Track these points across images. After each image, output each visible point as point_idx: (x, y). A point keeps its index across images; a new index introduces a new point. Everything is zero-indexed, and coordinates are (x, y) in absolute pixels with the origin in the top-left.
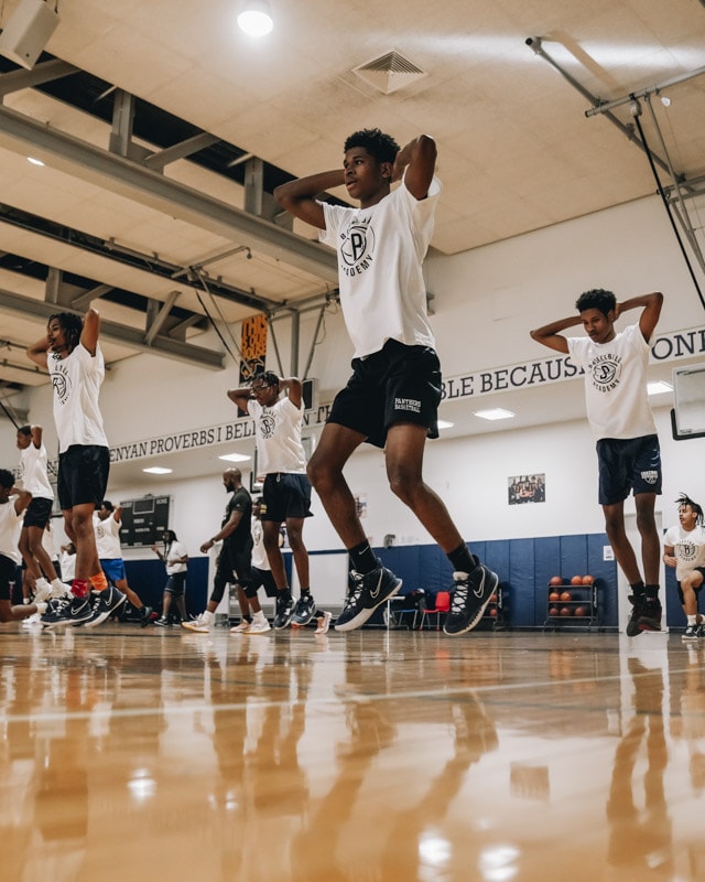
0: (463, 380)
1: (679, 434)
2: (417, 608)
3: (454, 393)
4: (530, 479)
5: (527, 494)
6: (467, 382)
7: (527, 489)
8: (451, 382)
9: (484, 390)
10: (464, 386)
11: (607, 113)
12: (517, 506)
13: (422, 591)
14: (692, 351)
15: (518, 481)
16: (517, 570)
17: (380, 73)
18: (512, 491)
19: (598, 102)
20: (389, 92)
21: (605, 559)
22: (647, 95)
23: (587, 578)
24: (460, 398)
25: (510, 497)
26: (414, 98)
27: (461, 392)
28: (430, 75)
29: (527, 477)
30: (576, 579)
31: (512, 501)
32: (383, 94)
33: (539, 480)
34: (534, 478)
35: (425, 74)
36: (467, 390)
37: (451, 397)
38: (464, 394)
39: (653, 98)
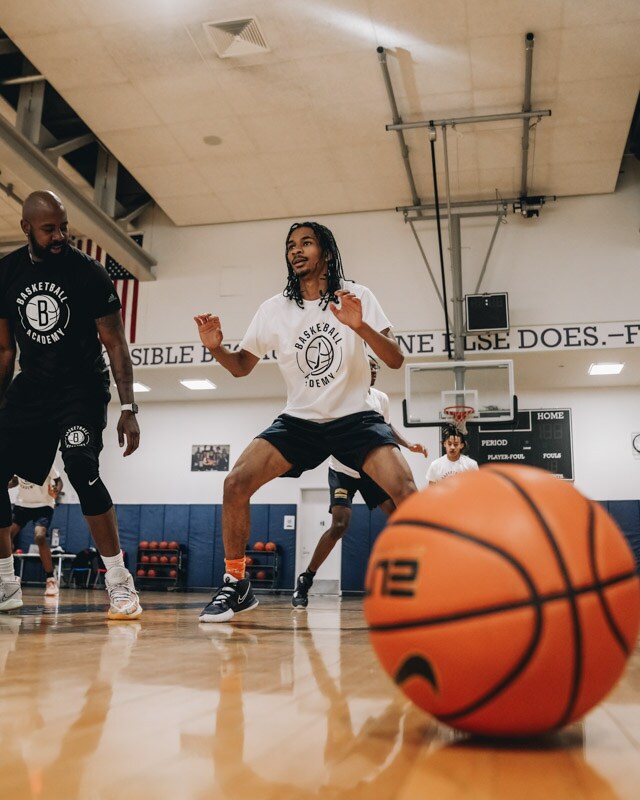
0: (183, 348)
1: (409, 422)
2: (91, 567)
3: (172, 359)
4: (214, 449)
5: (211, 463)
6: (186, 351)
7: (211, 458)
8: (169, 349)
9: (204, 361)
10: (183, 354)
11: (400, 132)
12: (199, 473)
13: (94, 550)
14: (410, 351)
15: (202, 449)
16: (196, 534)
17: (226, 36)
18: (195, 459)
19: (398, 120)
20: (224, 56)
21: (286, 528)
22: (444, 126)
23: (270, 545)
24: (178, 365)
25: (193, 464)
26: (243, 69)
27: (179, 359)
28: (272, 52)
29: (212, 447)
30: (259, 545)
31: (194, 468)
32: (218, 57)
33: (224, 451)
34: (218, 448)
35: (268, 50)
36: (186, 358)
37: (168, 362)
38: (182, 362)
39: (449, 128)
